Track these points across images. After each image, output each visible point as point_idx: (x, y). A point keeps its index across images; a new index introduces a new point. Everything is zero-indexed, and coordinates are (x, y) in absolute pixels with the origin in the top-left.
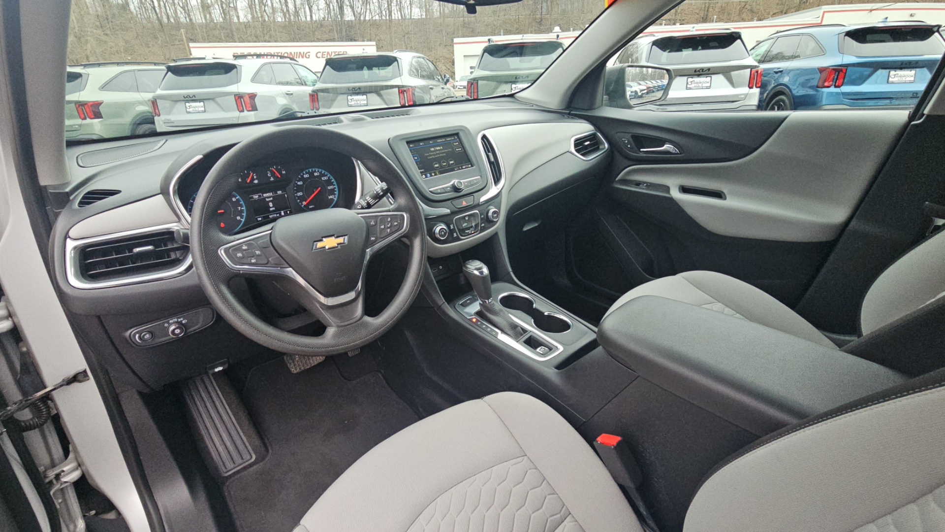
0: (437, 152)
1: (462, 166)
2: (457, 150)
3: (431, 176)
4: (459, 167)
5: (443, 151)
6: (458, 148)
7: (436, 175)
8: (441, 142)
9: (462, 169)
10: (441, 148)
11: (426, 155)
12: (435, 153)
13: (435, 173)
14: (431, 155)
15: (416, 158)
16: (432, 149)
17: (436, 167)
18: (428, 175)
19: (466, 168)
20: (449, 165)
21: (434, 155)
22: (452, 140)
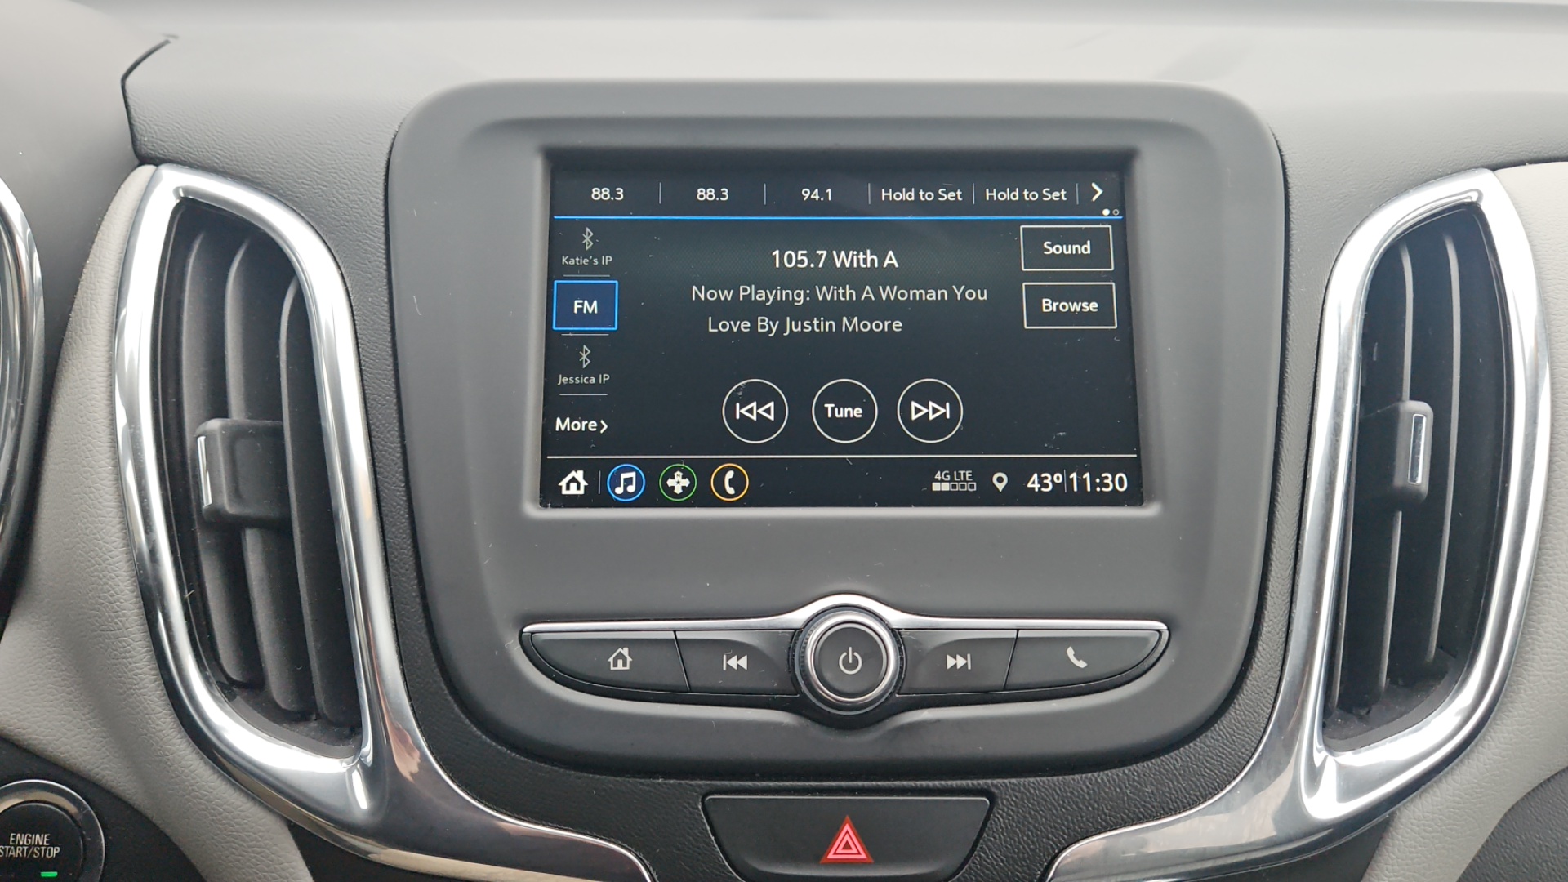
0: (823, 293)
1: (1019, 472)
2: (1048, 305)
3: (653, 496)
4: (982, 472)
5: (888, 293)
6: (1058, 295)
7: (701, 497)
8: (918, 206)
9: (1018, 496)
10: (891, 259)
11: (698, 293)
12: (800, 297)
13: (701, 472)
14: (751, 309)
15: (593, 307)
16: (796, 259)
17: (744, 425)
18: (628, 482)
19: (1060, 497)
20: (888, 436)
21: (779, 311)
22: (1041, 207)
